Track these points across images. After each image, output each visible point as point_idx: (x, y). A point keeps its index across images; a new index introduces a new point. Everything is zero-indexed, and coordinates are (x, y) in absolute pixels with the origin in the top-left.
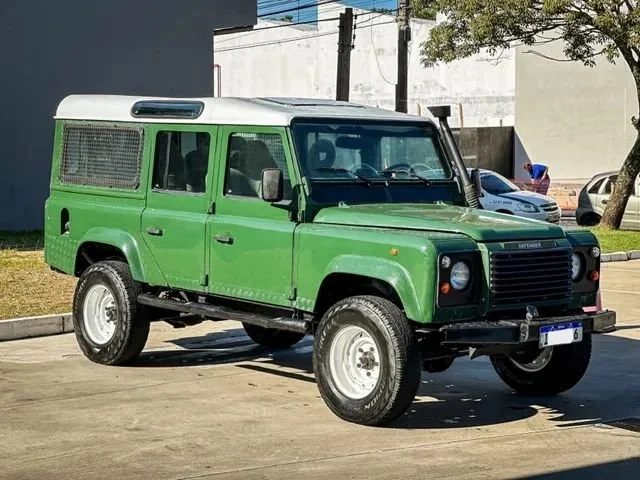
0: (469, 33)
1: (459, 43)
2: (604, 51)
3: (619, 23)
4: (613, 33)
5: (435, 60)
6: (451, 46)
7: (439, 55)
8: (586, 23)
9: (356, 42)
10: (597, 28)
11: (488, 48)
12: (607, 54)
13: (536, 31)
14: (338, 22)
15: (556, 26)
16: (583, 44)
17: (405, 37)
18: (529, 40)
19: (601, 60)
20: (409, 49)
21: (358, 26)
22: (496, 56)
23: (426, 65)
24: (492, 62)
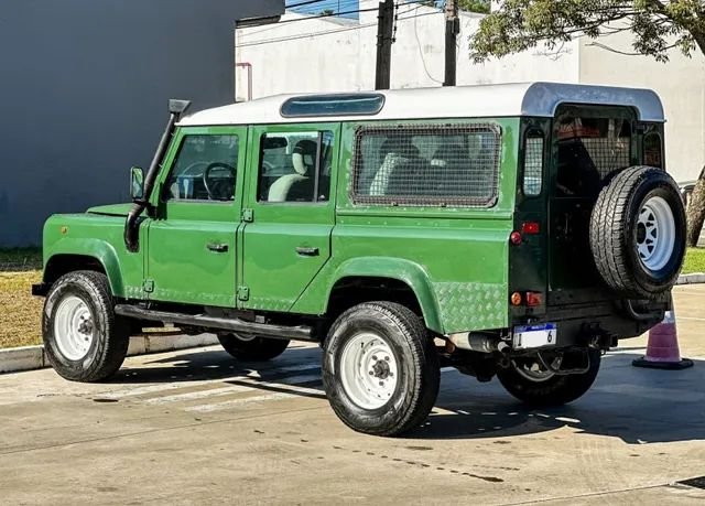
0: (524, 24)
1: (514, 34)
2: (678, 43)
3: (696, 10)
4: (689, 22)
5: (485, 54)
6: (505, 39)
7: (491, 48)
8: (659, 12)
9: (397, 35)
10: (670, 17)
11: (546, 41)
12: (681, 46)
13: (601, 21)
14: (377, 13)
15: (623, 15)
16: (654, 36)
17: (453, 30)
18: (594, 32)
19: (674, 54)
20: (457, 42)
21: (399, 17)
22: (555, 50)
23: (476, 61)
24: (551, 57)
